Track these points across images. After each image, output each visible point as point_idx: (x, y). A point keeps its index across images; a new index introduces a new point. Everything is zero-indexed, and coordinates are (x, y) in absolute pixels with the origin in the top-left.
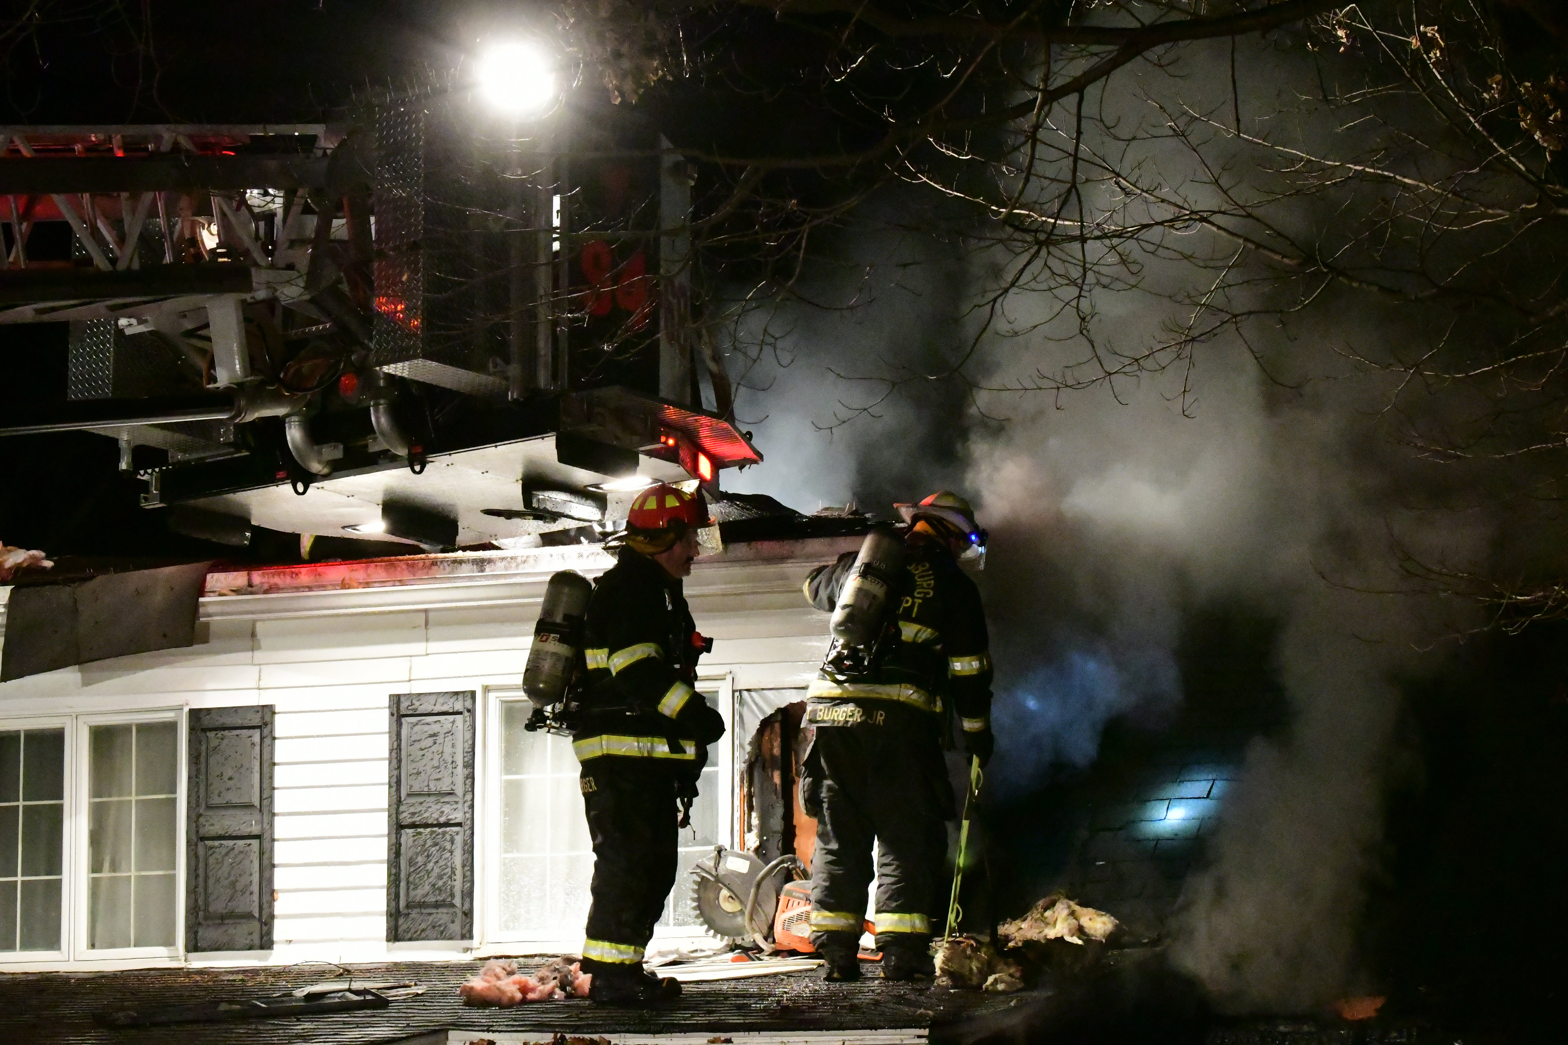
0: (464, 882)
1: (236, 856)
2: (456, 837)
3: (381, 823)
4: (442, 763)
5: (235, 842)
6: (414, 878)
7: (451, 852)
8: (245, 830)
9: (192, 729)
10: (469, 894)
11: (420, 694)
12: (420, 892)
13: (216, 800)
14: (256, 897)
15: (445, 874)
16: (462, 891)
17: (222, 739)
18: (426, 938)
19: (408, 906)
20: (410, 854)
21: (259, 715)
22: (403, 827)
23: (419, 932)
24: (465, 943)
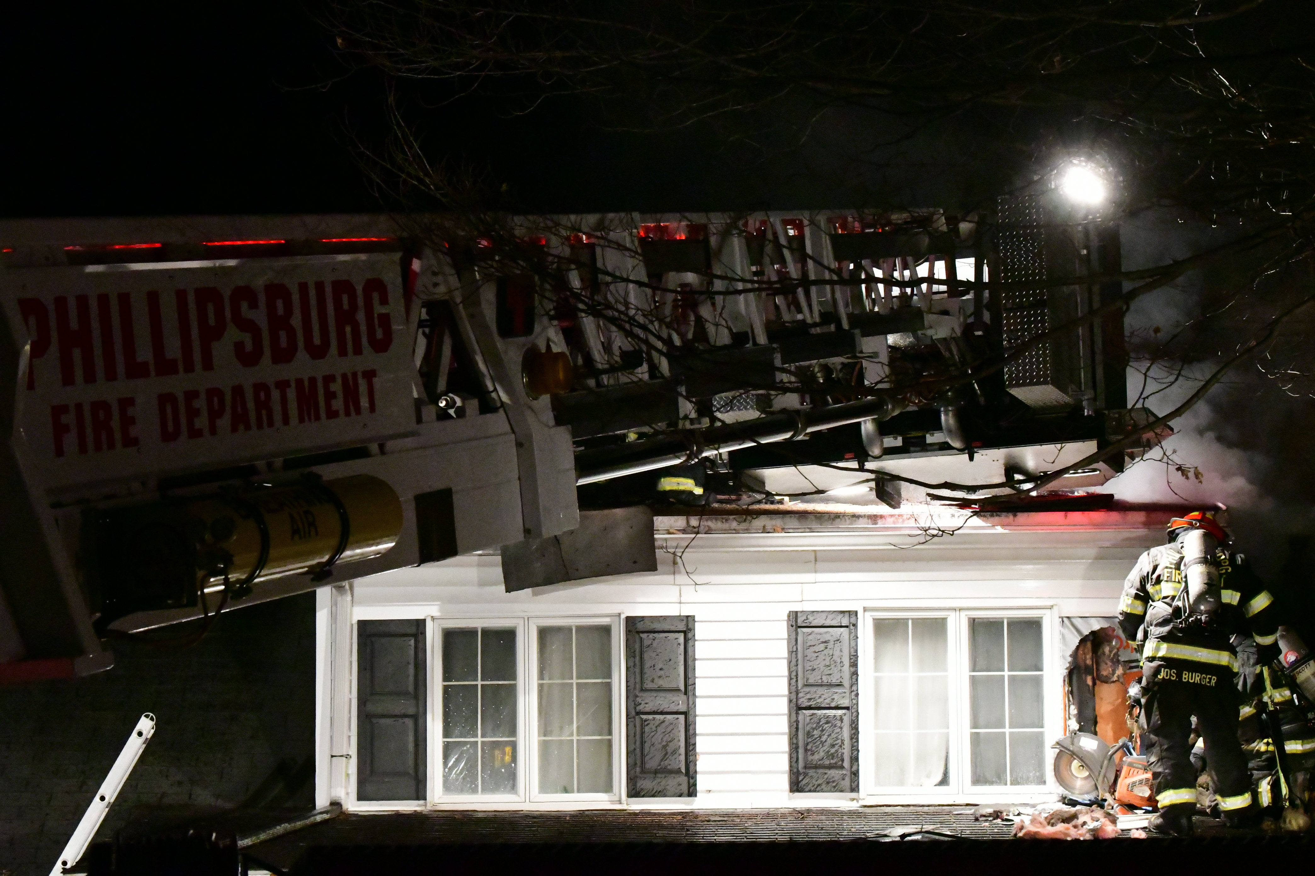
0: (852, 750)
1: (667, 727)
2: (844, 717)
3: (783, 706)
4: (832, 663)
5: (664, 716)
6: (812, 747)
7: (841, 728)
8: (673, 708)
9: (628, 632)
10: (855, 759)
11: (813, 612)
12: (816, 757)
13: (649, 685)
14: (683, 758)
15: (836, 744)
16: (851, 757)
17: (654, 640)
18: (822, 791)
19: (805, 767)
20: (808, 728)
21: (684, 622)
22: (799, 708)
23: (815, 786)
24: (853, 795)
